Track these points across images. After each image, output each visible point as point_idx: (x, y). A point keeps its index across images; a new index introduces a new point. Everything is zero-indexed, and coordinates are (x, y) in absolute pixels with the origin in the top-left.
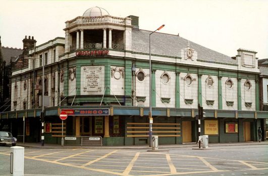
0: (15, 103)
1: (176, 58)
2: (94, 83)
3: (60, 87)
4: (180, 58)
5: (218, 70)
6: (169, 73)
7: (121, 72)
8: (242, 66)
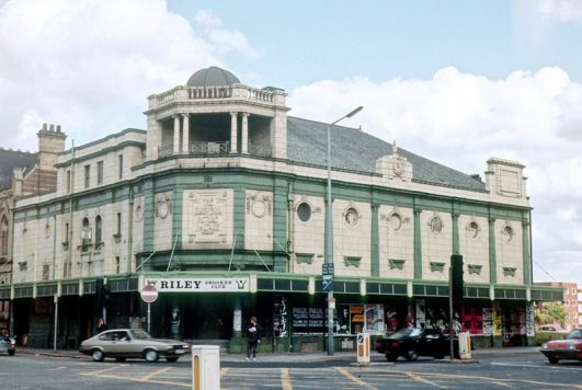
0: (23, 266)
1: (372, 174)
2: (212, 225)
3: (134, 231)
4: (380, 176)
5: (452, 200)
6: (358, 205)
7: (266, 203)
8: (497, 193)
